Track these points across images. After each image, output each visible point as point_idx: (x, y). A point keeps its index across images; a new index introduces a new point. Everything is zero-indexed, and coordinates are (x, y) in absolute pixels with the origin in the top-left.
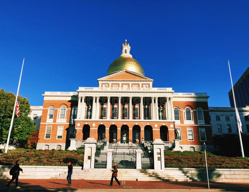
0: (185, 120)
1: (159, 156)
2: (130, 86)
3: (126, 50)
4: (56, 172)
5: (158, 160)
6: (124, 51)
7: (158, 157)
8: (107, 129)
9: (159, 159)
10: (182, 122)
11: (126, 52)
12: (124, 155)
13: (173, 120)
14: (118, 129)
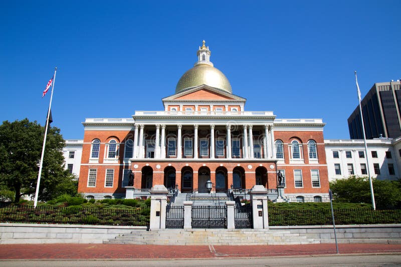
0: (291, 158)
1: (261, 210)
2: (212, 109)
3: (204, 57)
4: (111, 234)
5: (259, 216)
6: (201, 58)
7: (259, 211)
8: (178, 173)
9: (261, 214)
10: (287, 161)
11: (204, 59)
12: (209, 209)
13: (275, 158)
14: (194, 172)
